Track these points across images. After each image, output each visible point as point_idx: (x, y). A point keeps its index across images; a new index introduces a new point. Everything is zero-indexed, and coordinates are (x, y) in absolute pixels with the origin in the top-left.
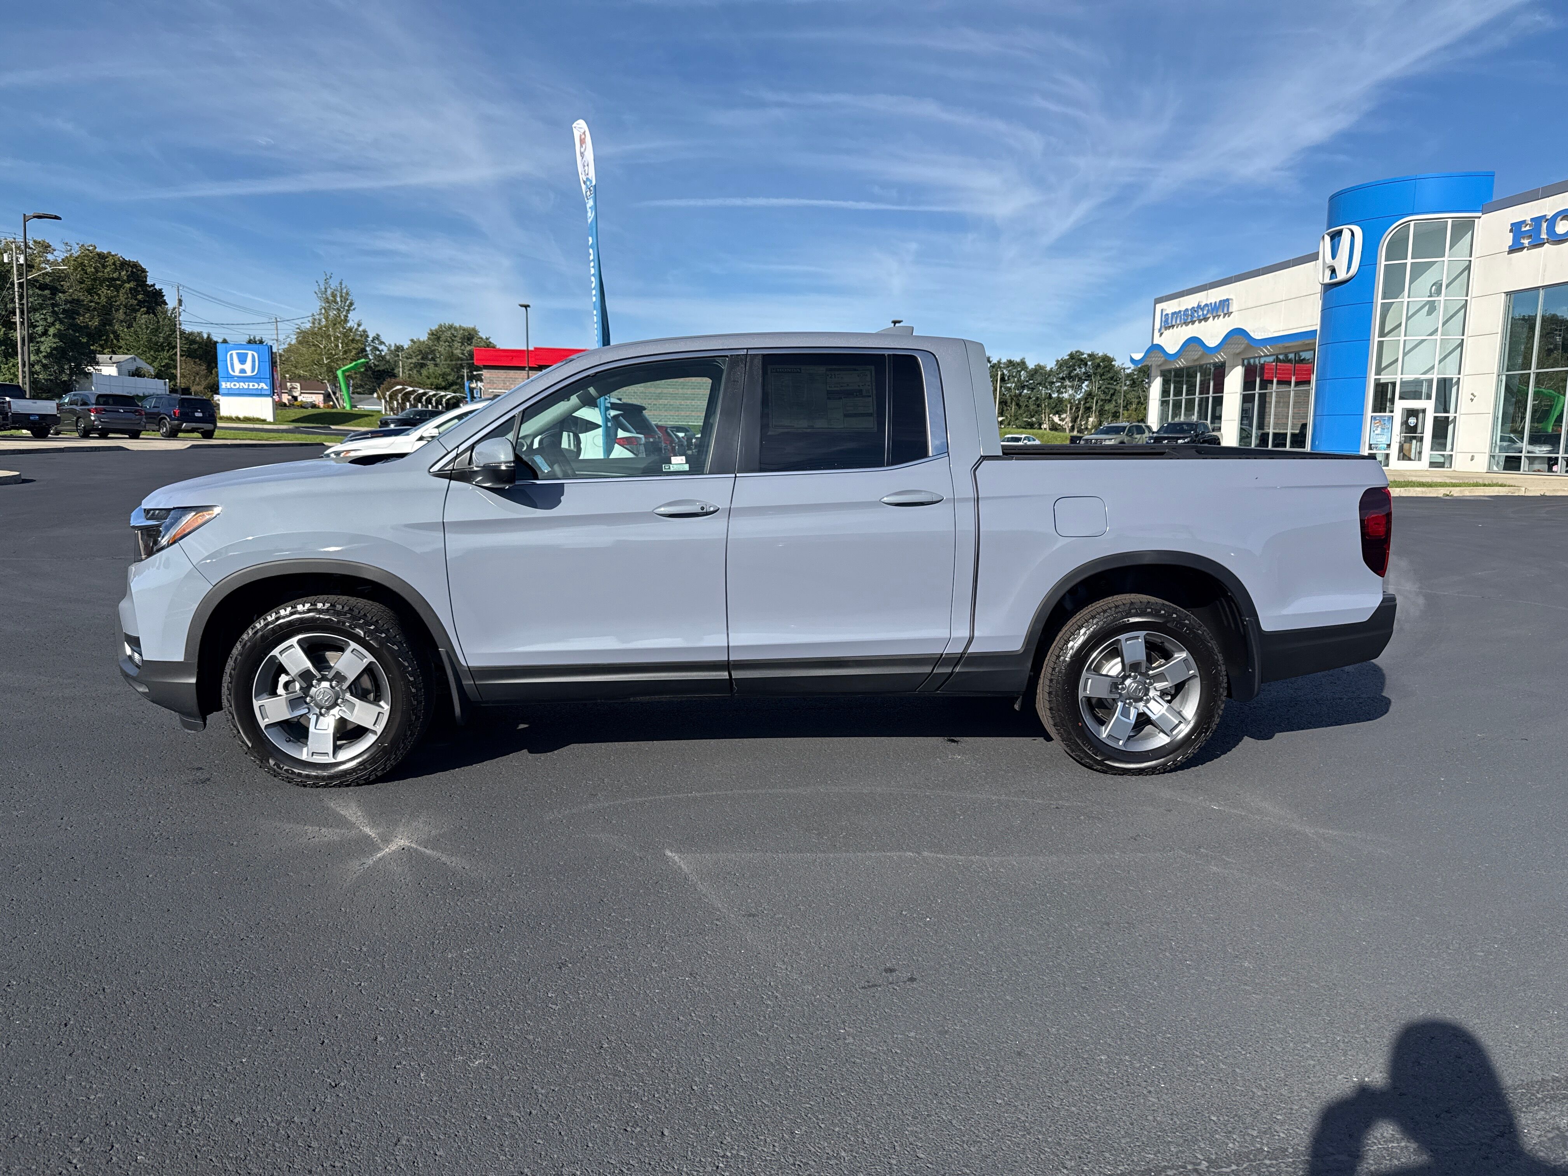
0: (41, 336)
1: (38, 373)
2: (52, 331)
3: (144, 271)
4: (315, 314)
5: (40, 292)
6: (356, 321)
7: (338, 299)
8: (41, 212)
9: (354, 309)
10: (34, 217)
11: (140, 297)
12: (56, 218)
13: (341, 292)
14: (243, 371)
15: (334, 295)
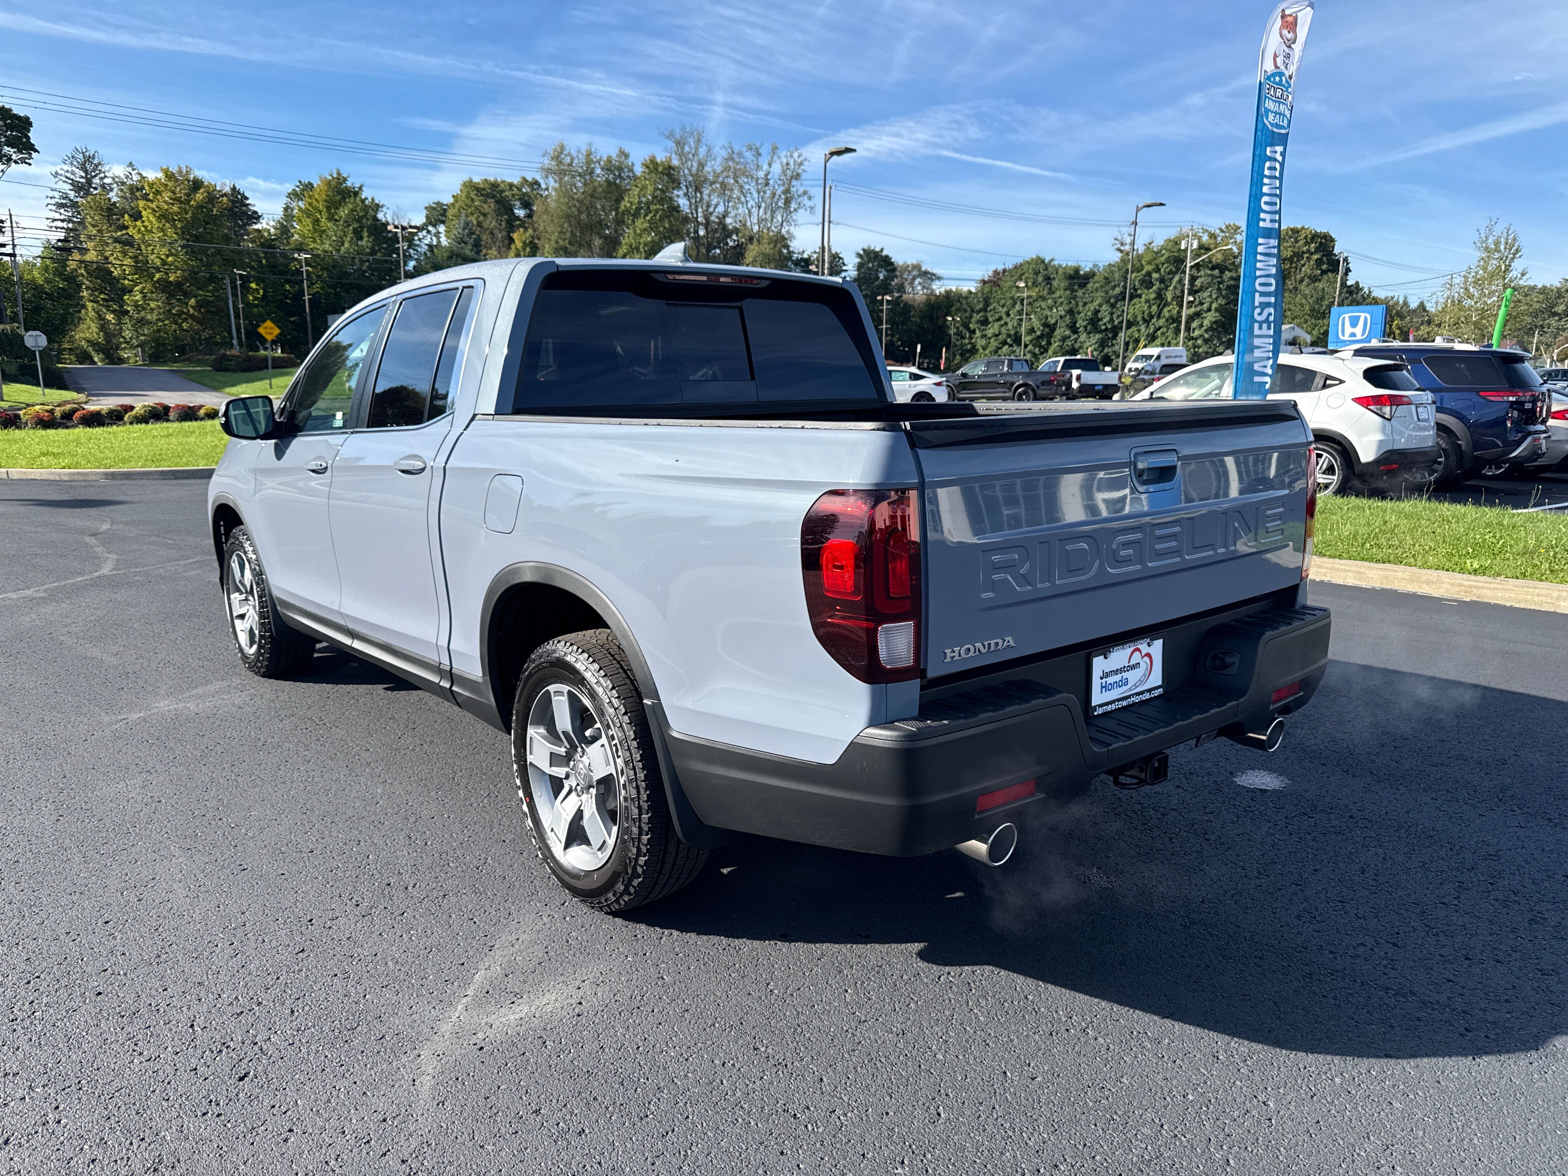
0: (1206, 312)
1: (1199, 347)
2: (1214, 306)
3: (1332, 240)
4: (1472, 267)
5: (1209, 272)
6: (1521, 271)
7: (1502, 247)
8: (1149, 202)
9: (1520, 257)
10: (1144, 207)
11: (1324, 267)
12: (1161, 204)
13: (1507, 239)
14: (1353, 335)
15: (1497, 243)
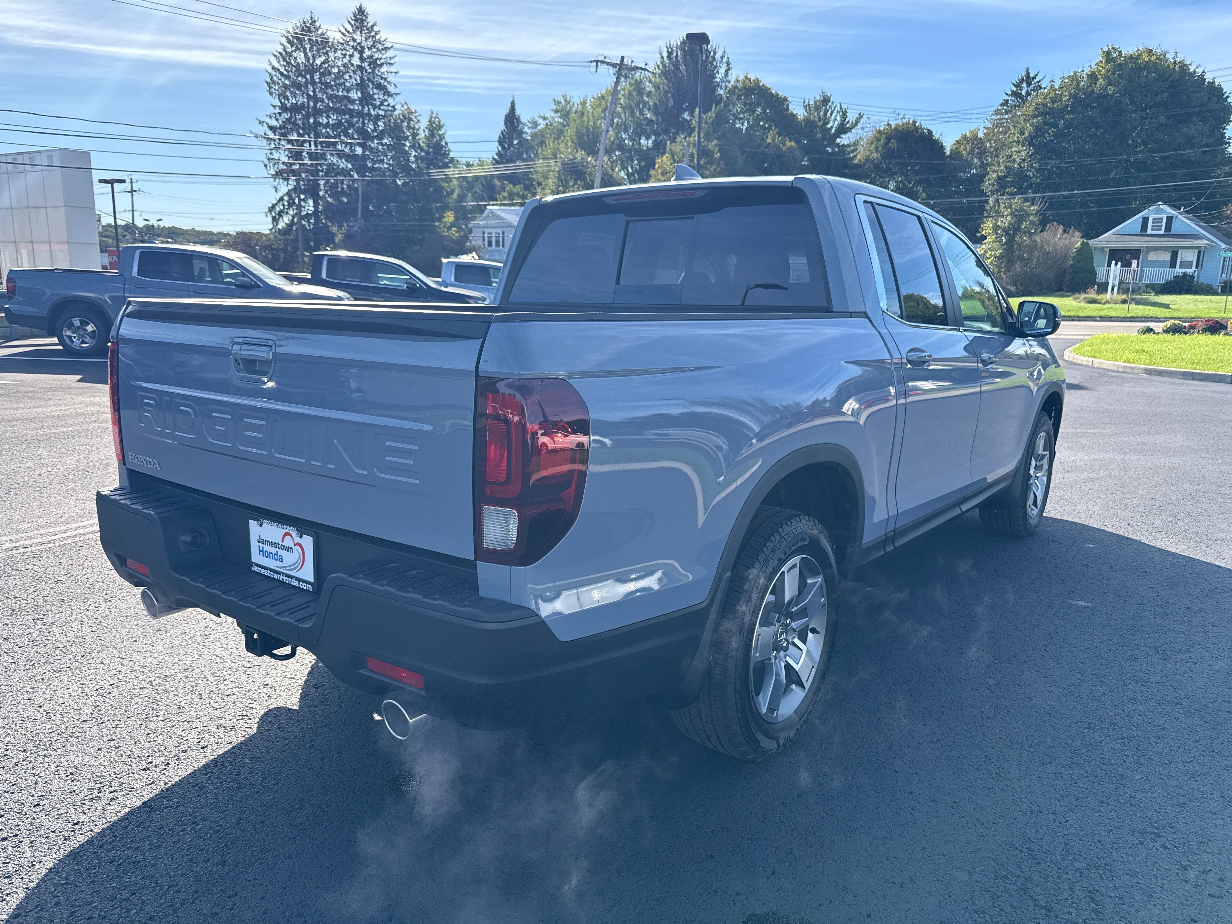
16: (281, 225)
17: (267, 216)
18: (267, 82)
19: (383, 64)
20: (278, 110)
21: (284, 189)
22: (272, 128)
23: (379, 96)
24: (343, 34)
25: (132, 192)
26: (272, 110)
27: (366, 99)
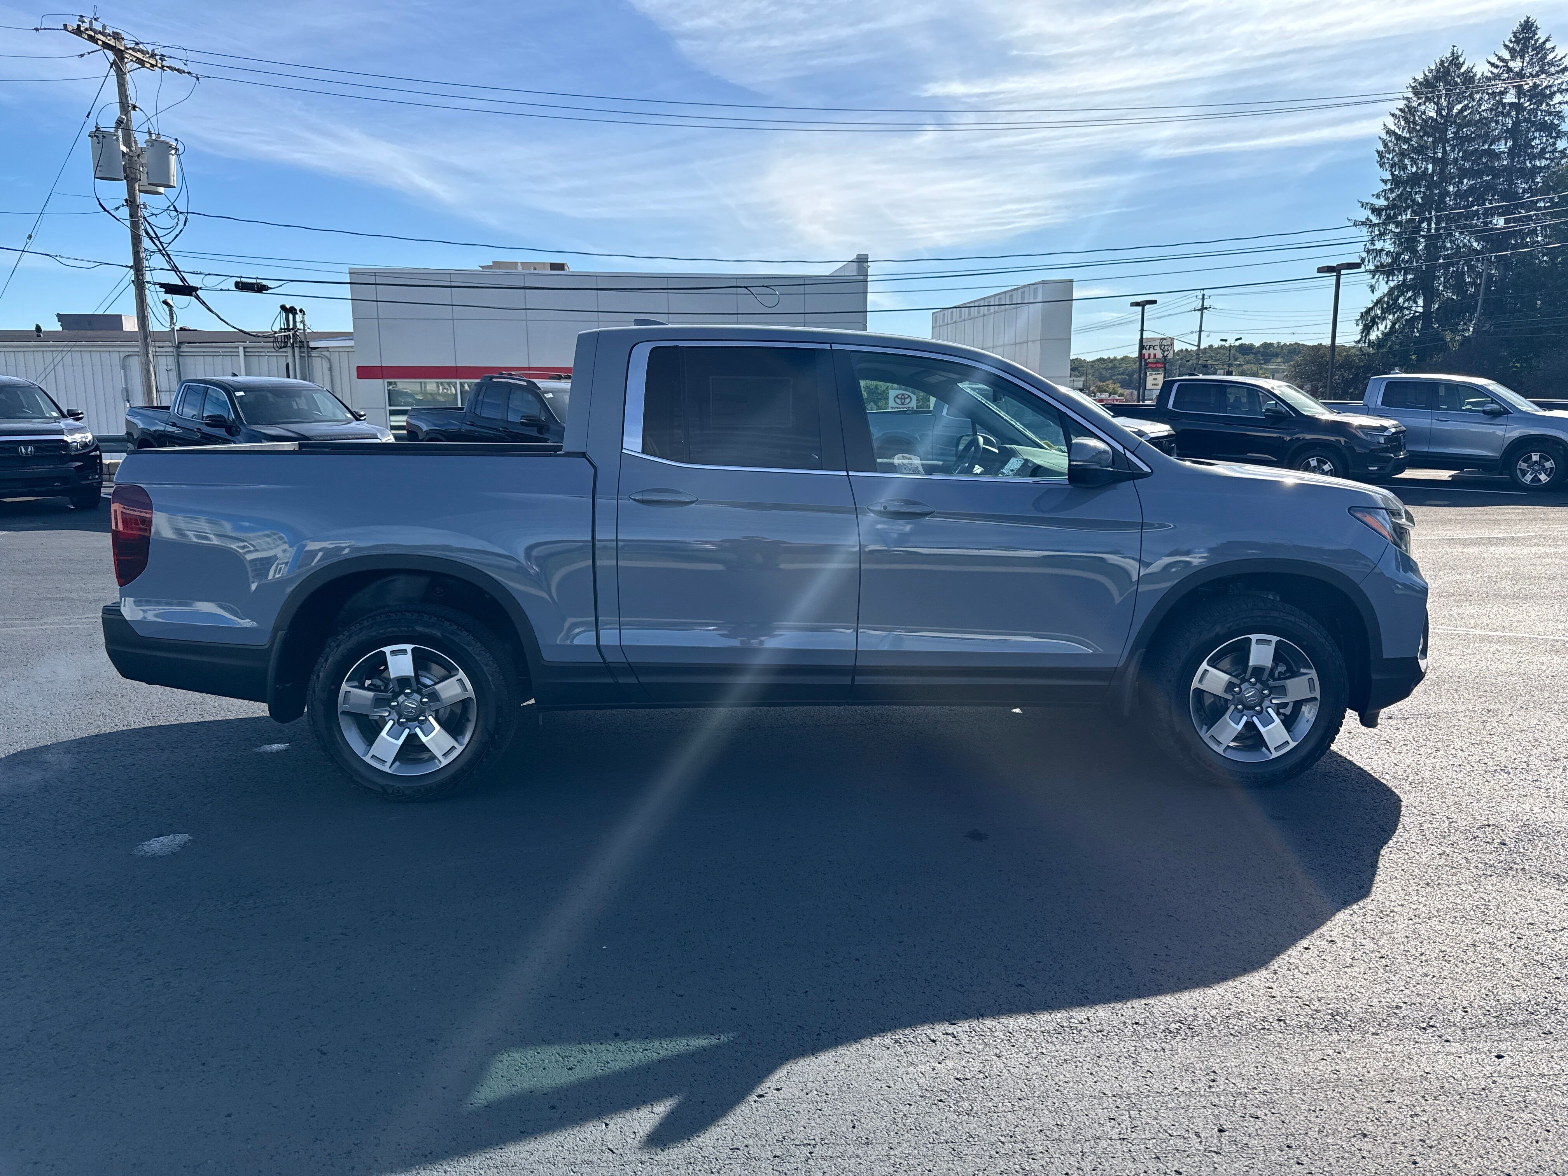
16: (1374, 335)
17: (1358, 325)
18: (1378, 152)
19: (1554, 93)
20: (1389, 186)
21: (1383, 288)
22: (1376, 210)
23: (1538, 140)
24: (1492, 65)
25: (1202, 309)
26: (1383, 187)
27: (1520, 148)
